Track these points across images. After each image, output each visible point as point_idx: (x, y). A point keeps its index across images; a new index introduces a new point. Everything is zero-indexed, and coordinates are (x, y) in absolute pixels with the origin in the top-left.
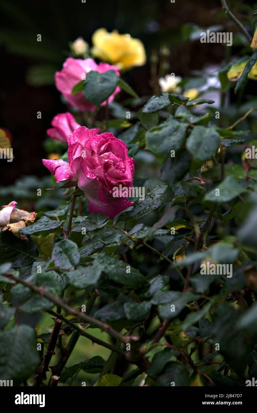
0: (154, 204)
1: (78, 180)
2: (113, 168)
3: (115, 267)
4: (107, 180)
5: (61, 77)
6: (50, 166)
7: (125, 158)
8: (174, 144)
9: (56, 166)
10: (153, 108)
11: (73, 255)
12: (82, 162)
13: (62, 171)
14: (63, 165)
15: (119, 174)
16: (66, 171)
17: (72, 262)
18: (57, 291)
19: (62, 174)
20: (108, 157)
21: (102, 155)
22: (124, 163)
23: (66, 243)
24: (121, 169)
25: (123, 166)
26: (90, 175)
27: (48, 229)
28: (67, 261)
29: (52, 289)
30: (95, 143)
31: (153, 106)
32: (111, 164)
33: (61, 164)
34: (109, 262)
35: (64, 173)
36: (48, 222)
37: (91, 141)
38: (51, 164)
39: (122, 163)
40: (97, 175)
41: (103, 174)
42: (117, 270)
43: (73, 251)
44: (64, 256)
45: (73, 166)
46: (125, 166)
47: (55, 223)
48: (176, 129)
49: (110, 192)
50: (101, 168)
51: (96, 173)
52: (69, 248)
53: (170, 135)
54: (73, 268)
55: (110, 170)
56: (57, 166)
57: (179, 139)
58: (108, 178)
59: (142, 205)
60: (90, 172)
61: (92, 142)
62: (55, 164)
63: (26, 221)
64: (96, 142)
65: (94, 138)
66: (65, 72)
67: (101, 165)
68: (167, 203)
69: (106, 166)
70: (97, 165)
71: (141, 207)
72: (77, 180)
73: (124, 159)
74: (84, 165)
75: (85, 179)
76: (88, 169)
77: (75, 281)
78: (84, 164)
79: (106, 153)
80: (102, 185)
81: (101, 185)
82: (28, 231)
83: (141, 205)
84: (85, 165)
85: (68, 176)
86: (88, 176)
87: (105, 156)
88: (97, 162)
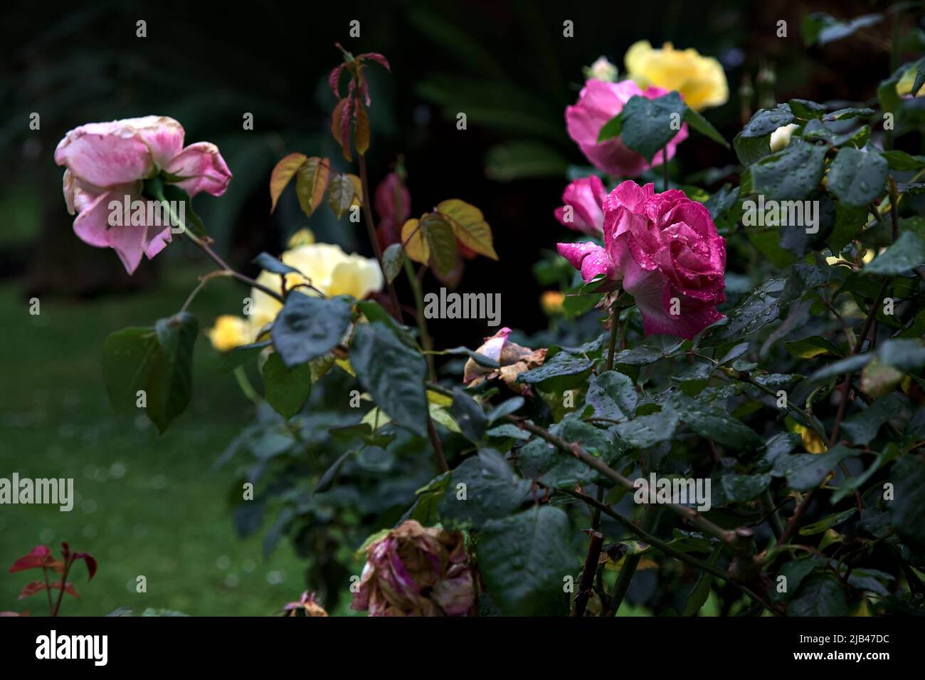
0: (765, 315)
1: (623, 277)
2: (687, 250)
3: (702, 415)
4: (678, 272)
5: (576, 116)
6: (572, 255)
7: (708, 235)
8: (803, 182)
9: (582, 253)
10: (761, 129)
11: (624, 397)
12: (631, 241)
13: (594, 261)
14: (596, 252)
15: (699, 261)
16: (601, 260)
17: (623, 409)
18: (601, 453)
19: (594, 266)
20: (678, 231)
21: (666, 229)
22: (708, 243)
23: (610, 377)
24: (702, 253)
25: (705, 249)
26: (647, 264)
27: (570, 372)
28: (614, 407)
29: (592, 449)
30: (653, 207)
31: (761, 126)
32: (684, 244)
33: (592, 249)
34: (689, 406)
35: (598, 263)
36: (568, 361)
37: (646, 203)
38: (574, 251)
39: (704, 244)
40: (660, 263)
41: (670, 260)
42: (706, 420)
43: (624, 390)
44: (608, 399)
45: (614, 251)
46: (709, 248)
47: (581, 363)
48: (806, 158)
49: (684, 293)
50: (666, 250)
51: (658, 260)
52: (617, 384)
53: (796, 168)
54: (626, 419)
55: (682, 254)
56: (585, 253)
57: (812, 173)
58: (679, 269)
59: (744, 318)
60: (645, 258)
61: (648, 206)
62: (581, 251)
63: (529, 363)
64: (655, 206)
65: (650, 199)
66: (583, 106)
67: (666, 244)
68: (792, 301)
69: (676, 247)
70: (659, 246)
71: (740, 321)
72: (621, 278)
73: (706, 238)
74: (634, 246)
75: (638, 272)
76: (642, 252)
77: (631, 437)
78: (635, 243)
79: (672, 226)
80: (669, 282)
81: (666, 280)
82: (535, 376)
83: (740, 318)
84: (636, 247)
85: (606, 269)
86: (644, 266)
87: (672, 229)
88: (659, 240)
